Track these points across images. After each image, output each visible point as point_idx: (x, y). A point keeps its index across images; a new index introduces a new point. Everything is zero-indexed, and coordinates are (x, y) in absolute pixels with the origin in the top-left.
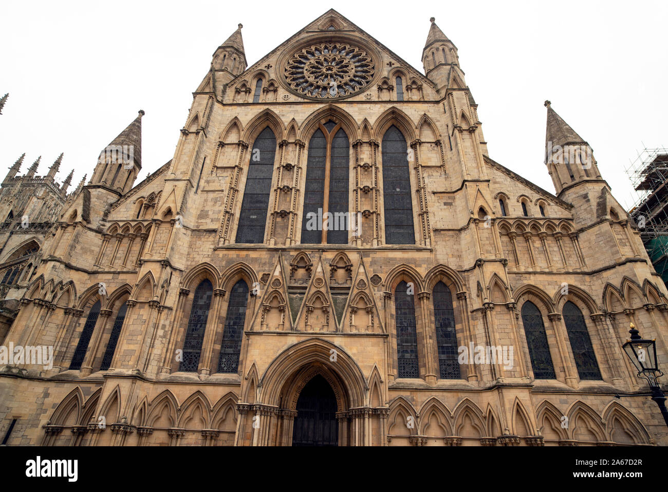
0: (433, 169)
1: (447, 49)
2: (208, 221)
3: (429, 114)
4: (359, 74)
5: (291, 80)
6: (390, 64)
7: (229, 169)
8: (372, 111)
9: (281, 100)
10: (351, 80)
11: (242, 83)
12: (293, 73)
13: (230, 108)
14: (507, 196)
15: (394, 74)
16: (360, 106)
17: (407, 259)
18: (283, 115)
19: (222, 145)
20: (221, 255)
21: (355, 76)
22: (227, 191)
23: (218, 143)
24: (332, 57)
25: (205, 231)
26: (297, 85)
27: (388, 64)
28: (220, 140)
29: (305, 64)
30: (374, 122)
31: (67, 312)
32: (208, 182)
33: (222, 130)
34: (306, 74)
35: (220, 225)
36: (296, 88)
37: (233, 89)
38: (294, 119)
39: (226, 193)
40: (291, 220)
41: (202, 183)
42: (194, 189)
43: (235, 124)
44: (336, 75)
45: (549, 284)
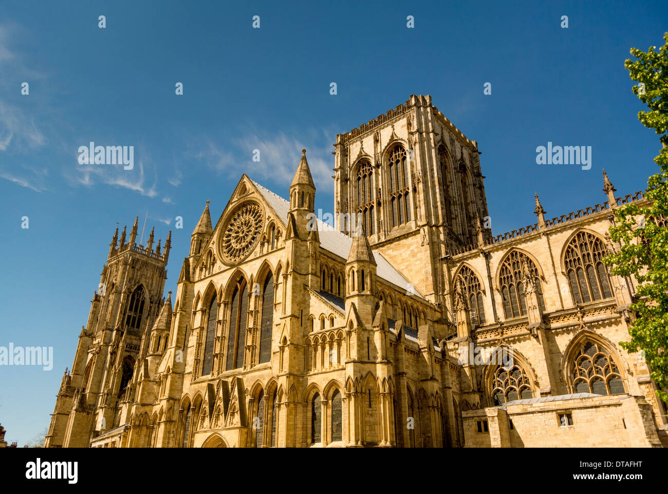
4: (257, 230)
6: (269, 218)
7: (197, 330)
8: (256, 266)
9: (218, 271)
10: (253, 238)
11: (202, 262)
13: (197, 284)
14: (314, 316)
15: (271, 226)
16: (251, 263)
17: (260, 376)
18: (217, 283)
19: (194, 313)
20: (193, 388)
21: (255, 233)
24: (245, 219)
25: (187, 374)
26: (229, 251)
28: (193, 310)
29: (232, 231)
30: (255, 276)
32: (189, 341)
33: (194, 303)
35: (193, 368)
36: (227, 255)
37: (198, 268)
38: (222, 284)
39: (195, 347)
40: (219, 358)
41: (186, 343)
42: (182, 349)
43: (199, 298)
45: (323, 380)
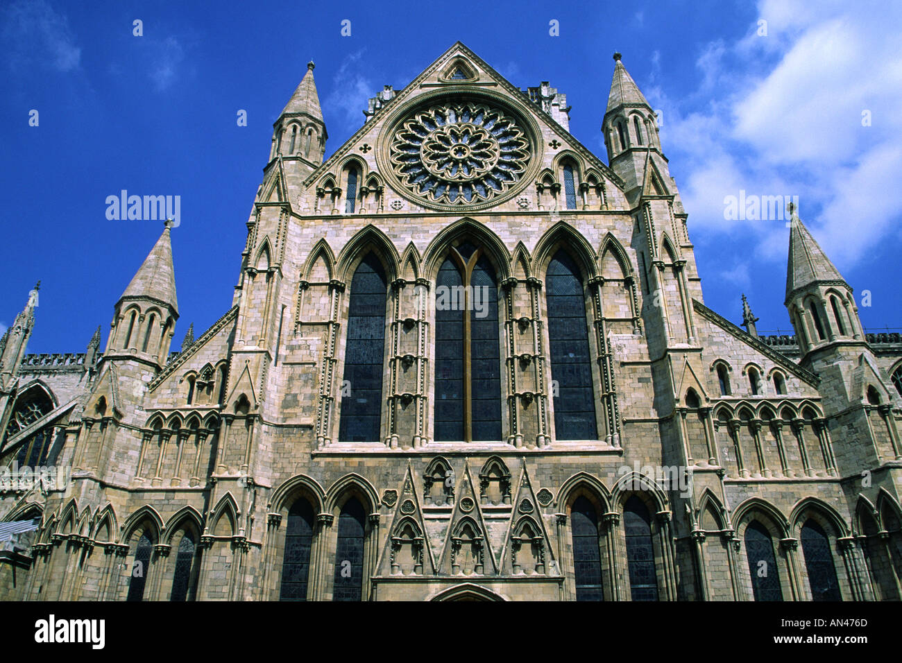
0: (622, 323)
1: (641, 120)
2: (298, 410)
3: (615, 234)
4: (507, 159)
5: (402, 171)
6: (555, 144)
7: (320, 327)
8: (530, 229)
9: (390, 211)
10: (495, 171)
11: (327, 179)
12: (403, 158)
13: (312, 223)
14: (728, 365)
15: (560, 163)
16: (511, 219)
17: (587, 466)
18: (395, 236)
19: (305, 286)
20: (322, 464)
21: (500, 163)
22: (322, 363)
23: (299, 284)
24: (462, 129)
25: (296, 426)
26: (411, 181)
27: (550, 145)
28: (303, 279)
29: (421, 140)
30: (533, 248)
31: (108, 550)
32: (292, 348)
33: (304, 262)
34: (425, 160)
35: (316, 417)
36: (410, 185)
37: (313, 189)
38: (412, 243)
39: (320, 366)
40: (419, 406)
41: (283, 351)
42: (273, 362)
43: (322, 251)
44: (471, 160)
45: (783, 497)
